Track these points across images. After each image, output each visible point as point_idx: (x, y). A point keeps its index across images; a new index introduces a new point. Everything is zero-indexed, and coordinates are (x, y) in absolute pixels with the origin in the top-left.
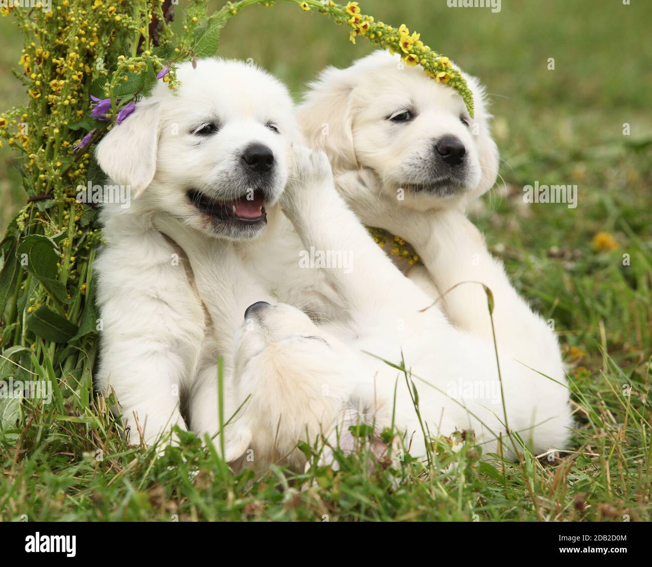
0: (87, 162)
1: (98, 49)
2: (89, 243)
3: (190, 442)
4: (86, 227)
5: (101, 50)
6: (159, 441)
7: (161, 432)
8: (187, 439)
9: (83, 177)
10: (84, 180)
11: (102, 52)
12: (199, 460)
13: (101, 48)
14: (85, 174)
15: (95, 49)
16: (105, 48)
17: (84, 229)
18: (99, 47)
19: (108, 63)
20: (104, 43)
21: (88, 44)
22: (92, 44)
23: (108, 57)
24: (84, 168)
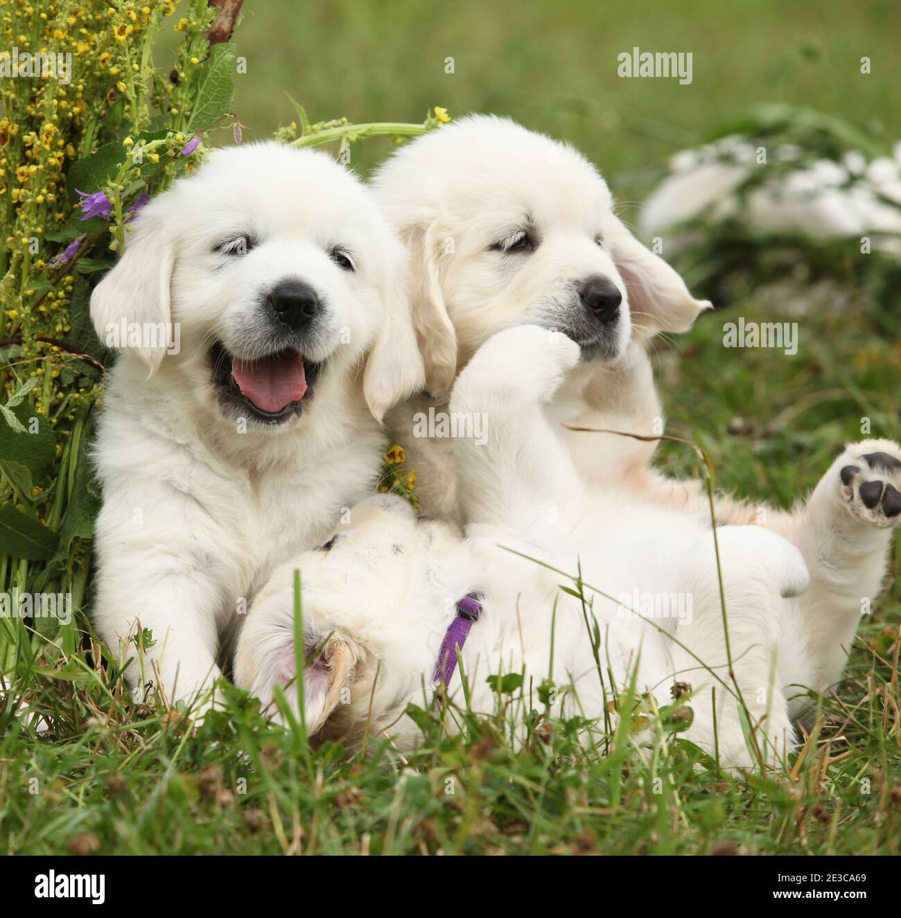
0: (70, 288)
1: (88, 118)
2: (74, 410)
3: (244, 703)
4: (70, 386)
5: (92, 120)
6: (194, 703)
7: (198, 689)
8: (239, 699)
9: (65, 311)
10: (65, 316)
11: (94, 123)
12: (259, 730)
13: (91, 117)
14: (67, 306)
15: (83, 119)
16: (99, 117)
17: (66, 391)
18: (89, 116)
19: (103, 140)
20: (97, 110)
21: (71, 110)
22: (76, 110)
23: (104, 132)
24: (66, 298)
